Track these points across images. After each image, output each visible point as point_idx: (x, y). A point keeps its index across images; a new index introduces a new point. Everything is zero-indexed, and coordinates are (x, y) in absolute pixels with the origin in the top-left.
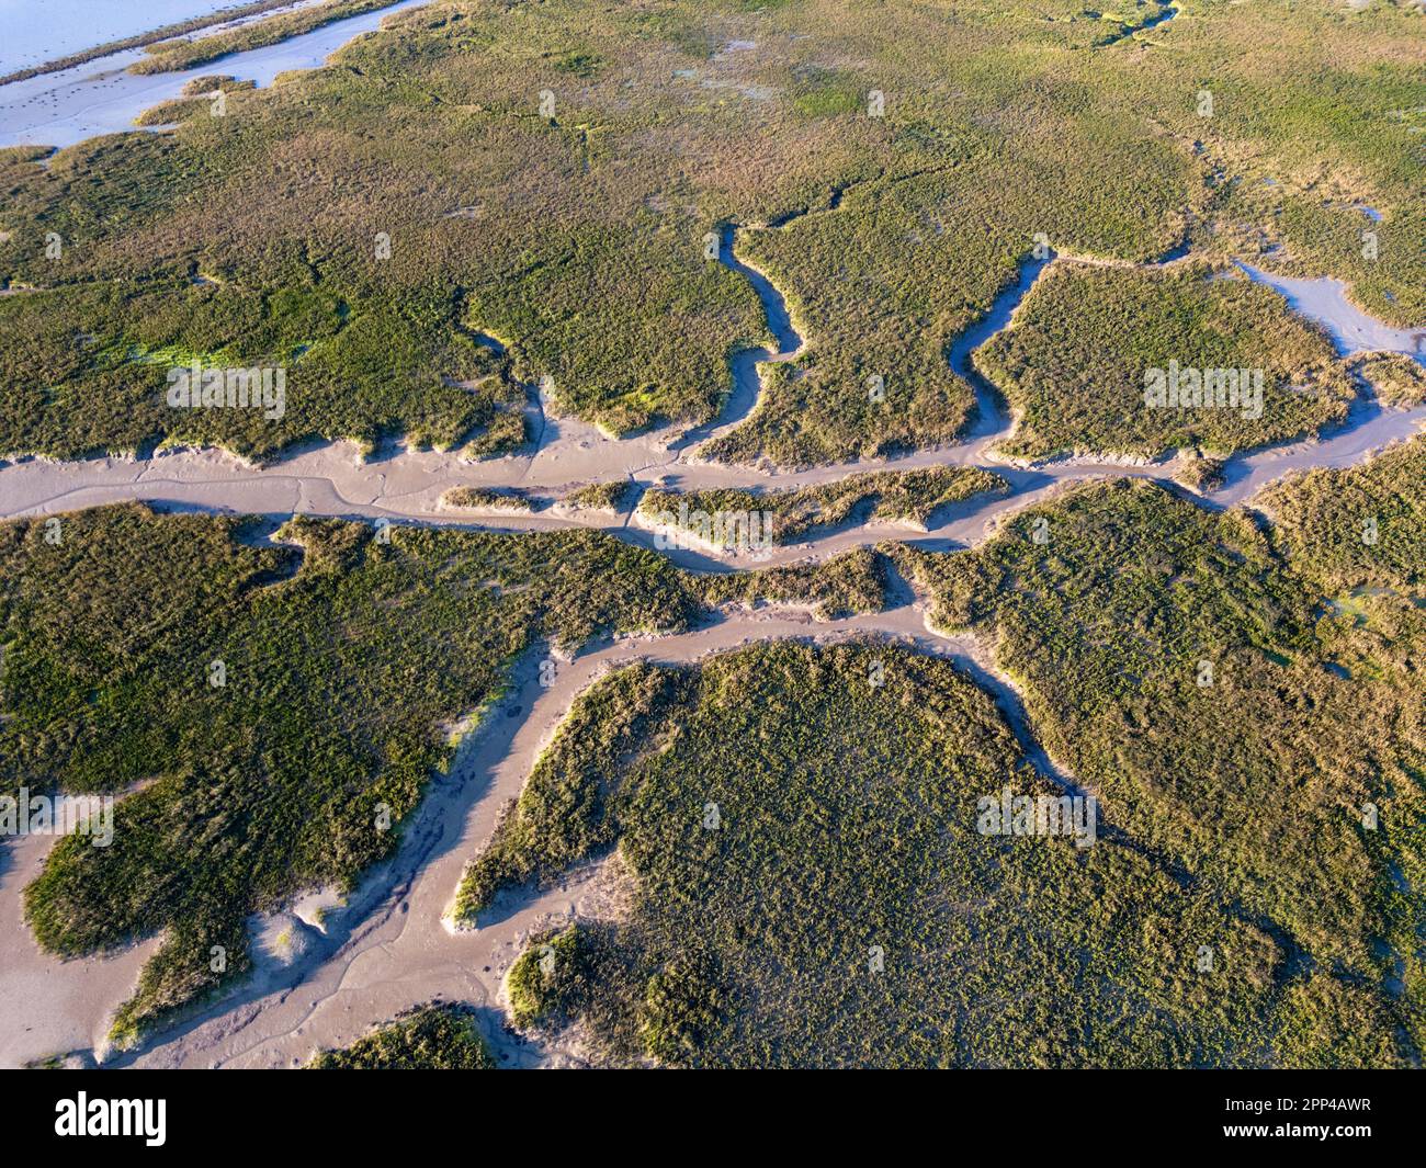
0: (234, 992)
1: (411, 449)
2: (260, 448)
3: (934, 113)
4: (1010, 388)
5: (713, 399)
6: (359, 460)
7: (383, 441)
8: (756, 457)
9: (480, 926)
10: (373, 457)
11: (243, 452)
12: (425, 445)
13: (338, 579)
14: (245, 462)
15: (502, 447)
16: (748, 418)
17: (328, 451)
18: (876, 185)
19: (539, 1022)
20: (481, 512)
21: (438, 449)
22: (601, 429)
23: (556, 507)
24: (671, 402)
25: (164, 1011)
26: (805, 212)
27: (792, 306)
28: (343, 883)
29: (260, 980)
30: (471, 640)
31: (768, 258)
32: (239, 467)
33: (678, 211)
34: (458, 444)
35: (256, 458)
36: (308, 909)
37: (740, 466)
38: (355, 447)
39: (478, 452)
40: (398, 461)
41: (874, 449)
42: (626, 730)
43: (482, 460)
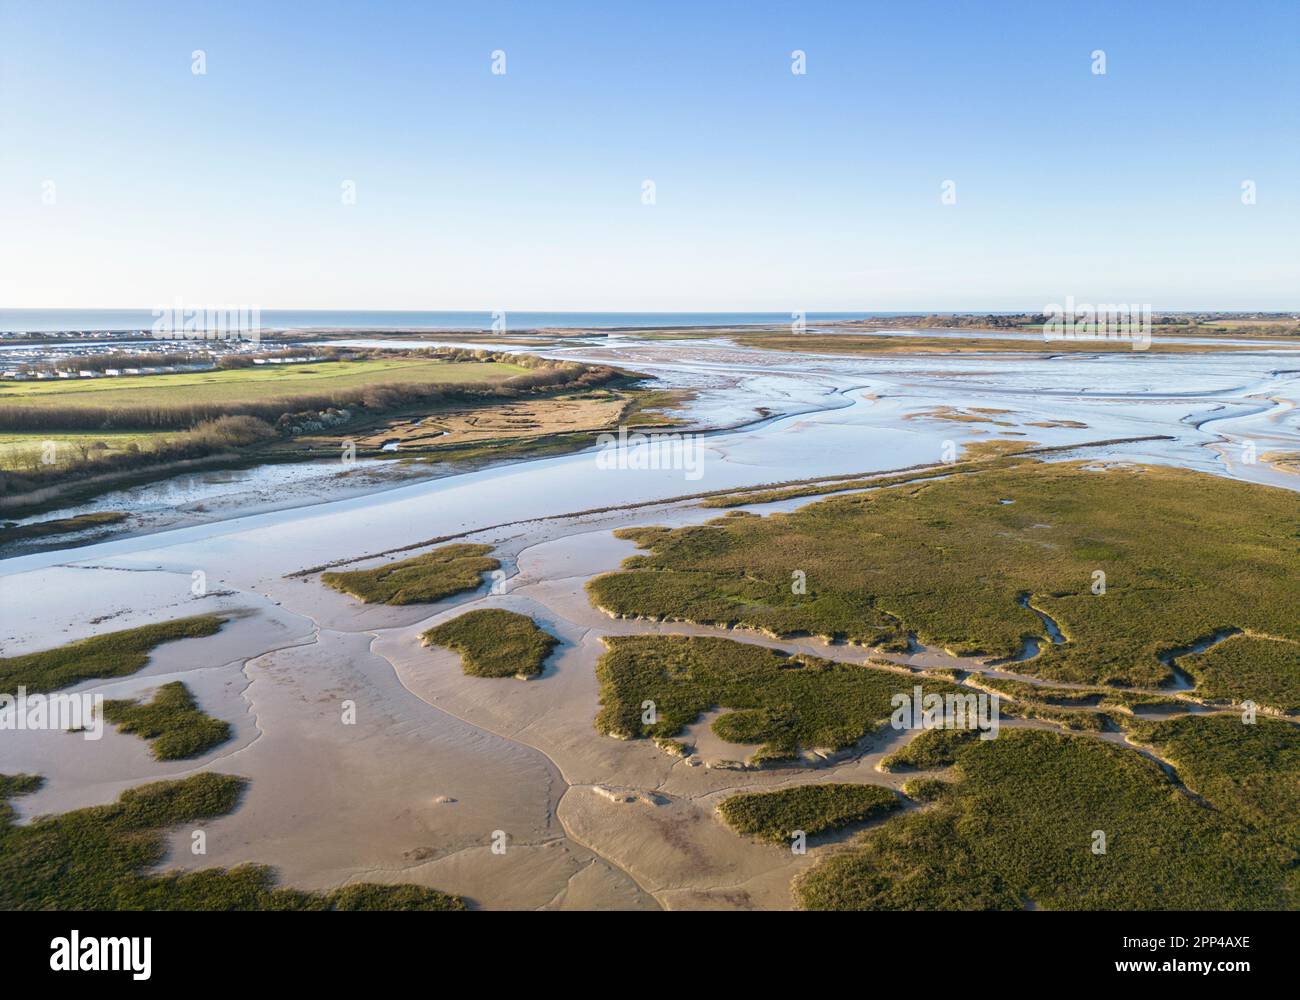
0: (793, 763)
1: (851, 644)
2: (782, 631)
3: (1170, 567)
4: (1196, 673)
5: (1011, 650)
6: (826, 643)
7: (838, 638)
8: (1034, 673)
9: (891, 771)
10: (832, 643)
11: (774, 631)
12: (858, 643)
13: (821, 673)
14: (773, 636)
15: (895, 649)
16: (1031, 660)
17: (811, 639)
18: (1124, 590)
19: (919, 796)
20: (886, 667)
21: (864, 645)
22: (948, 651)
23: (923, 673)
24: (988, 647)
25: (770, 759)
26: (1076, 594)
27: (1062, 626)
28: (835, 748)
29: (803, 763)
31: (1049, 608)
32: (770, 637)
33: (996, 584)
34: (874, 645)
35: (779, 635)
36: (820, 752)
37: (1026, 675)
38: (825, 640)
39: (884, 648)
40: (845, 647)
41: (1105, 680)
42: (960, 735)
43: (886, 652)
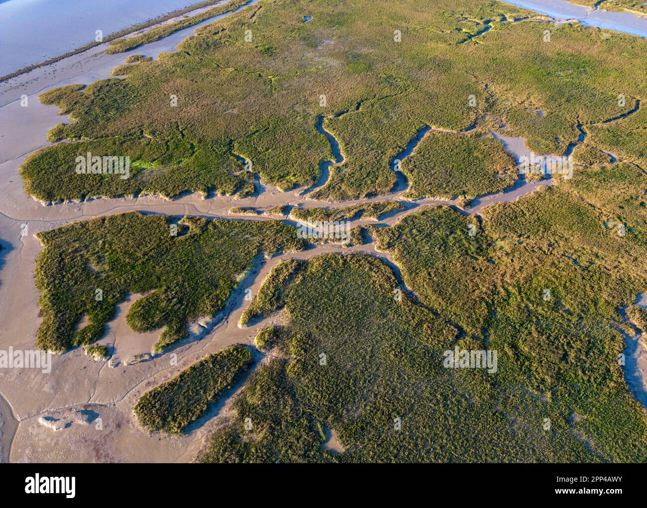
0: (185, 341)
1: (219, 195)
2: (172, 195)
3: (396, 72)
4: (408, 175)
5: (314, 179)
6: (203, 198)
7: (210, 192)
8: (327, 198)
9: (248, 326)
10: (207, 197)
11: (167, 196)
12: (223, 193)
13: (201, 235)
14: (167, 199)
15: (247, 194)
16: (325, 185)
17: (193, 195)
18: (372, 101)
19: (264, 348)
20: (242, 214)
21: (227, 195)
22: (278, 188)
23: (265, 213)
24: (301, 180)
25: (168, 344)
26: (347, 111)
27: (341, 147)
28: (211, 316)
29: (191, 338)
30: (241, 252)
31: (334, 129)
32: (165, 200)
33: (304, 111)
34: (234, 193)
35: (171, 198)
36: (202, 321)
37: (322, 200)
38: (202, 194)
39: (240, 196)
40: (215, 198)
41: (364, 195)
42: (287, 277)
43: (241, 198)
